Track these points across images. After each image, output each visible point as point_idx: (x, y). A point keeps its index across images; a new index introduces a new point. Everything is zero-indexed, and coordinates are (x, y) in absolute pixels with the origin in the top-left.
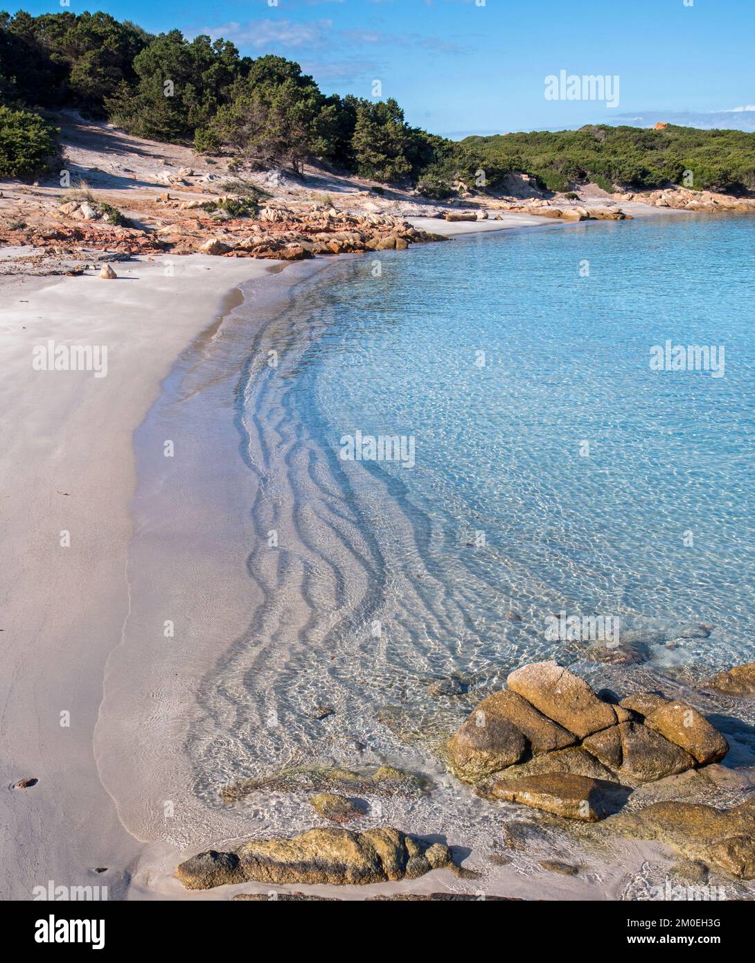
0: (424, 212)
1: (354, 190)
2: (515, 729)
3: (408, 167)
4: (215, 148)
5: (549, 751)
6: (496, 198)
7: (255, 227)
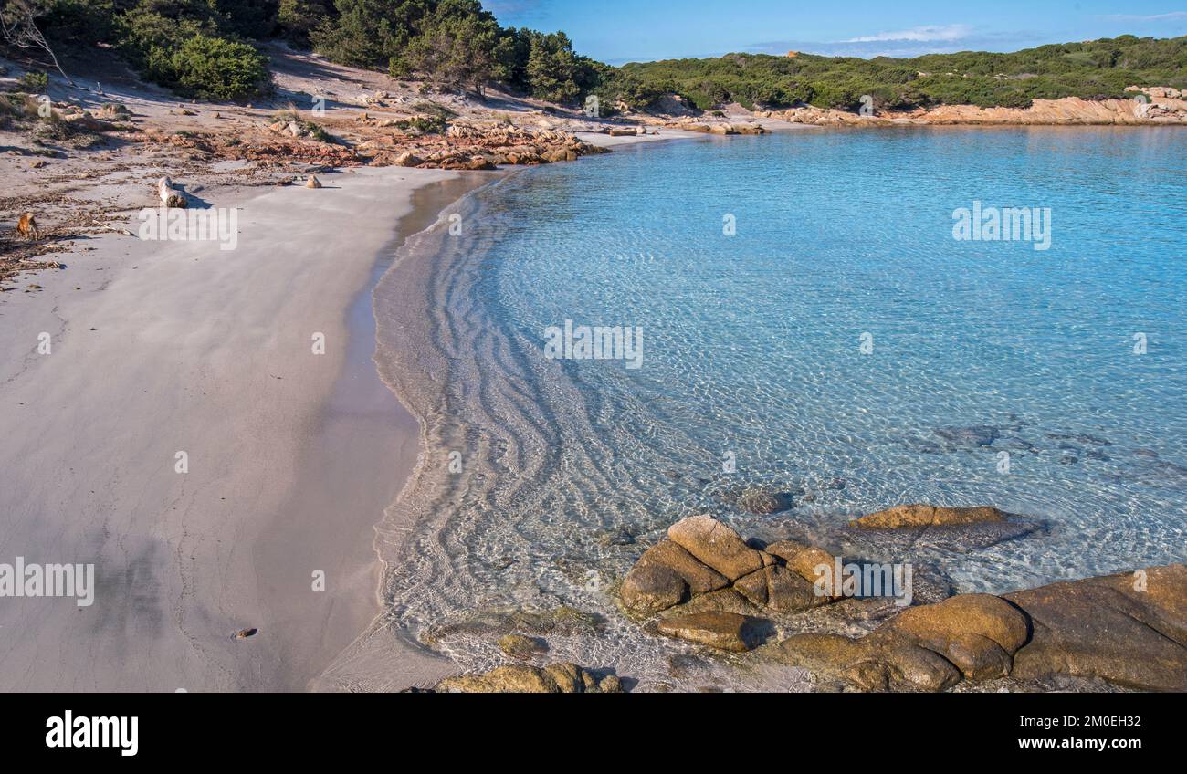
0: (591, 128)
1: (530, 109)
2: (676, 575)
3: (576, 90)
4: (407, 74)
5: (705, 593)
6: (653, 115)
7: (443, 142)
